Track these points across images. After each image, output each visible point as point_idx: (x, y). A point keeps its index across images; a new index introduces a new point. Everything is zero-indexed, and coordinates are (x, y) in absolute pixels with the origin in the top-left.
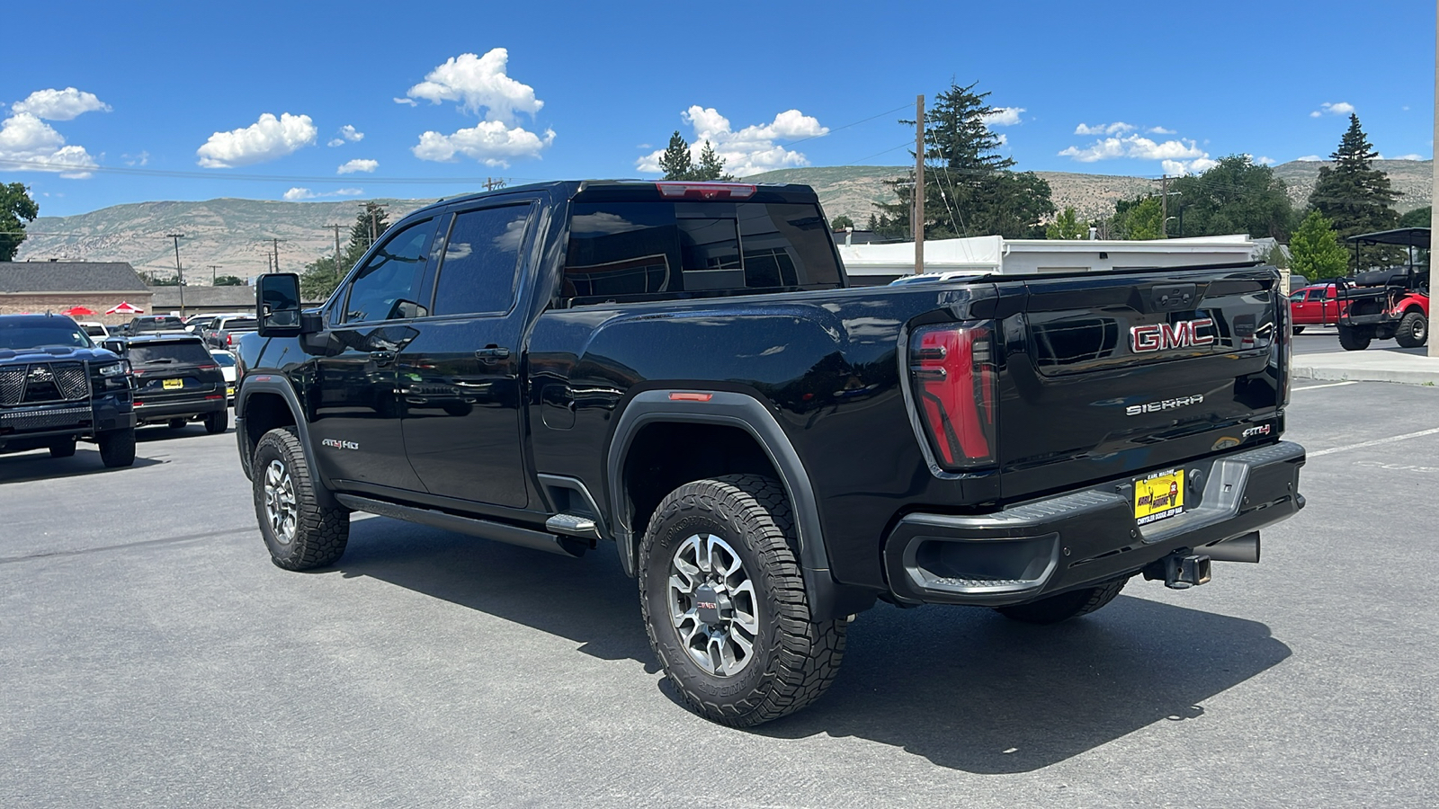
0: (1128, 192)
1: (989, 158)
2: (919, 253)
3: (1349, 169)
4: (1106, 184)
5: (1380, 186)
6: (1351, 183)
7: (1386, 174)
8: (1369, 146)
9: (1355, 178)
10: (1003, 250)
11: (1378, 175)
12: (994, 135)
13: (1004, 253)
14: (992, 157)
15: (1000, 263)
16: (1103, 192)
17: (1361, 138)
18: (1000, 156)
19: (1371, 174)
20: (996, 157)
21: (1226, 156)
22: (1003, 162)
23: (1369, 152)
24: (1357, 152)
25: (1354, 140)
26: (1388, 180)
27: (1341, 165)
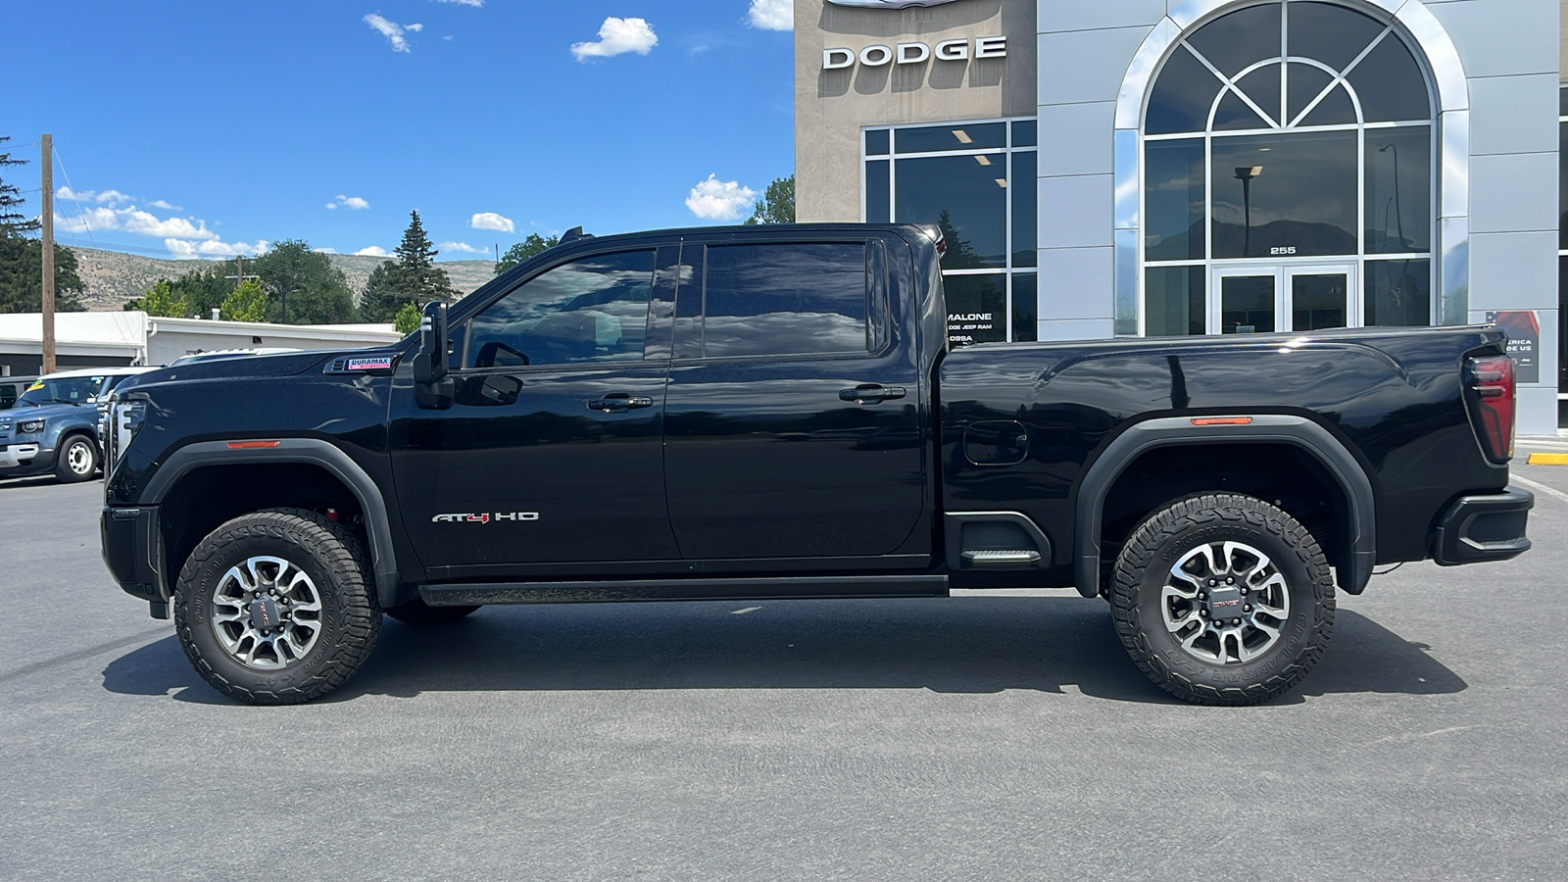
0: (126, 271)
1: (6, 217)
2: (48, 327)
3: (412, 265)
4: (98, 260)
5: (441, 285)
6: (416, 279)
7: (446, 273)
8: (430, 244)
9: (419, 275)
10: (148, 329)
11: (439, 273)
12: (14, 190)
13: (149, 332)
14: (12, 216)
15: (145, 345)
16: (95, 268)
17: (423, 235)
18: (21, 216)
19: (433, 271)
20: (17, 216)
21: (282, 241)
22: (27, 224)
23: (430, 250)
24: (419, 249)
25: (415, 239)
26: (448, 278)
27: (405, 260)
